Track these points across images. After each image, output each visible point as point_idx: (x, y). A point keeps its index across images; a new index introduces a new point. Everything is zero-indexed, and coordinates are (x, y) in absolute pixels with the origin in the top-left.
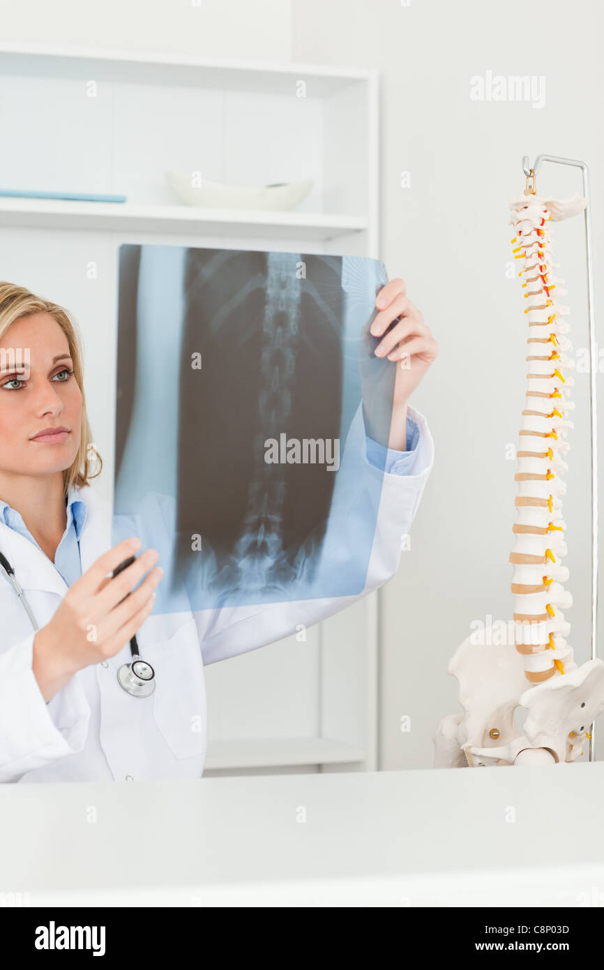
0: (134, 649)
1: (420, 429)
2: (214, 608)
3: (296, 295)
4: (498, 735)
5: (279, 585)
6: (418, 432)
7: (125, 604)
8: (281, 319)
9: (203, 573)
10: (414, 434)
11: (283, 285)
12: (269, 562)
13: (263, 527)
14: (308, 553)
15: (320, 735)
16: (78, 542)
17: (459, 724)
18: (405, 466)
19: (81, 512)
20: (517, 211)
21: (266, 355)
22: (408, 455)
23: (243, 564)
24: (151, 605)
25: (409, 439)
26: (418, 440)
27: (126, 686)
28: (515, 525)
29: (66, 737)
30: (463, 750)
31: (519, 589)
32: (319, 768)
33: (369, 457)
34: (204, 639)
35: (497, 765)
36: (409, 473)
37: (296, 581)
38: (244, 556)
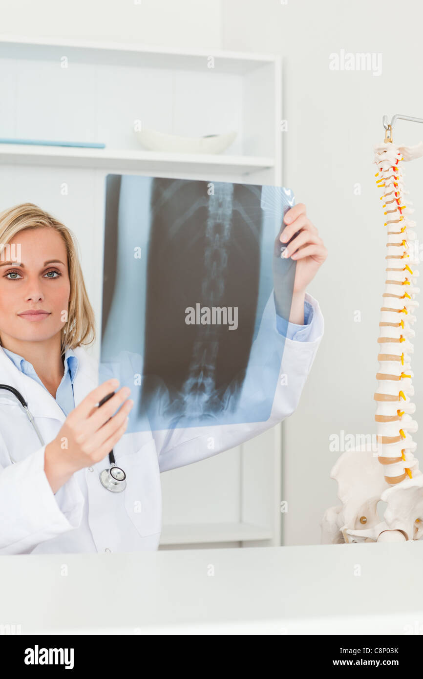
0: (112, 459)
1: (314, 310)
2: (169, 428)
3: (229, 211)
4: (366, 521)
5: (212, 414)
6: (312, 311)
7: (108, 425)
8: (218, 228)
9: (160, 403)
10: (309, 312)
11: (220, 205)
12: (205, 397)
13: (202, 373)
14: (232, 392)
15: (241, 521)
16: (72, 385)
17: (338, 513)
18: (303, 335)
19: (74, 364)
20: (379, 154)
21: (208, 253)
22: (305, 328)
23: (188, 398)
24: (125, 426)
25: (306, 316)
26: (312, 317)
27: (106, 485)
28: (378, 374)
29: (68, 518)
30: (341, 532)
31: (381, 419)
32: (240, 544)
33: (278, 328)
34: (160, 454)
35: (365, 542)
36: (306, 340)
37: (224, 411)
38: (189, 393)
